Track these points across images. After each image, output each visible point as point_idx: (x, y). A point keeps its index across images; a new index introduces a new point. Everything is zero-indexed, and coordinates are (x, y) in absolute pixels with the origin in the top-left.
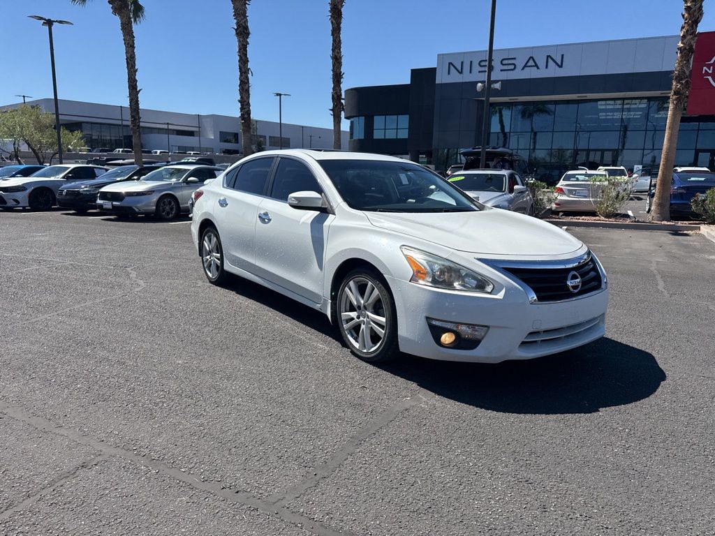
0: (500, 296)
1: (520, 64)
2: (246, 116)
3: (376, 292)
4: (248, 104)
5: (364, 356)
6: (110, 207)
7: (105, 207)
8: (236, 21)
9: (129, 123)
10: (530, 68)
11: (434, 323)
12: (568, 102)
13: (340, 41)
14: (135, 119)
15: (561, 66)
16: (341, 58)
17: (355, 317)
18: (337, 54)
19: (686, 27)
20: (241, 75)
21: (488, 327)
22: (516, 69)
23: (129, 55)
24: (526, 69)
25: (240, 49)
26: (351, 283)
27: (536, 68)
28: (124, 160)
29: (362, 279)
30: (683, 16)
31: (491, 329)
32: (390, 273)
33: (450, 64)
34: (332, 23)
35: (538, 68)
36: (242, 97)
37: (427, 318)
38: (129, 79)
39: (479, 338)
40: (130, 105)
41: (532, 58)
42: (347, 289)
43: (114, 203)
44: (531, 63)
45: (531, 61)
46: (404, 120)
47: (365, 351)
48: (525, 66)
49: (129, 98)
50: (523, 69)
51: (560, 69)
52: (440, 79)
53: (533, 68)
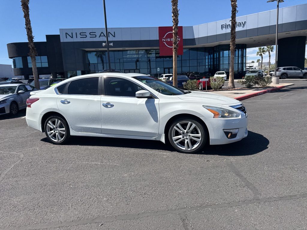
0: (240, 117)
1: (98, 35)
3: (194, 125)
5: (189, 151)
10: (102, 37)
11: (225, 131)
12: (119, 51)
13: (30, 21)
15: (114, 37)
16: (31, 29)
17: (182, 137)
18: (29, 27)
19: (175, 26)
21: (238, 128)
22: (97, 37)
24: (101, 37)
26: (178, 124)
27: (104, 37)
29: (184, 122)
30: (173, 22)
31: (240, 129)
32: (203, 116)
33: (66, 33)
34: (24, 11)
37: (223, 130)
39: (236, 133)
41: (102, 32)
42: (175, 127)
44: (102, 35)
45: (102, 34)
46: (45, 59)
47: (189, 149)
48: (100, 36)
50: (99, 37)
51: (114, 38)
52: (62, 40)
53: (103, 37)
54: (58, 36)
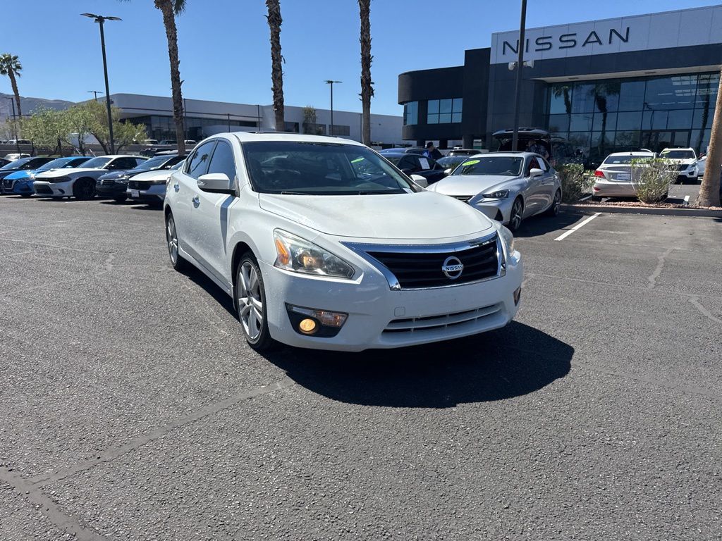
0: (358, 281)
1: (581, 40)
2: (279, 104)
3: (255, 276)
4: (281, 92)
5: (252, 342)
6: (138, 195)
7: (133, 195)
8: (268, 8)
9: (172, 114)
11: (295, 309)
13: (368, 23)
14: (178, 110)
15: (626, 41)
16: (369, 41)
17: (246, 303)
18: (365, 37)
20: (274, 63)
21: (347, 314)
22: (577, 46)
23: (171, 48)
24: (587, 45)
25: (272, 37)
26: (243, 268)
27: (598, 44)
28: (171, 150)
29: (248, 263)
31: (350, 316)
34: (360, 5)
35: (601, 43)
36: (274, 86)
37: (286, 304)
38: (172, 71)
39: (339, 325)
40: (173, 97)
41: (594, 33)
42: (241, 273)
43: (141, 192)
46: (458, 104)
47: (252, 338)
49: (172, 90)
50: (584, 45)
51: (625, 43)
52: (494, 59)
53: (595, 44)
54: (487, 52)
